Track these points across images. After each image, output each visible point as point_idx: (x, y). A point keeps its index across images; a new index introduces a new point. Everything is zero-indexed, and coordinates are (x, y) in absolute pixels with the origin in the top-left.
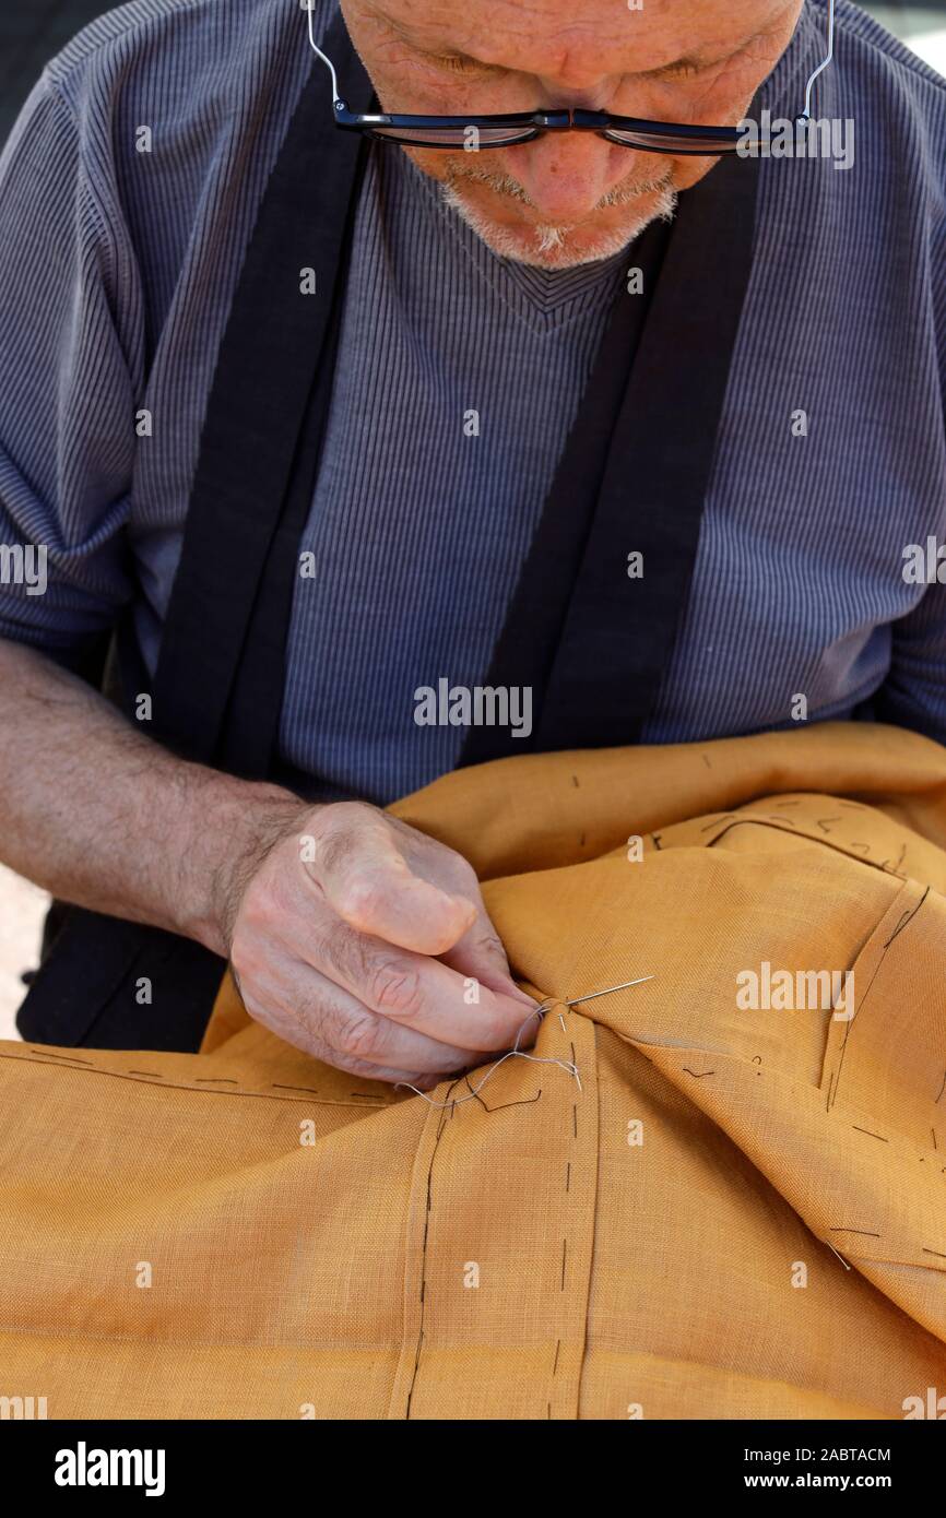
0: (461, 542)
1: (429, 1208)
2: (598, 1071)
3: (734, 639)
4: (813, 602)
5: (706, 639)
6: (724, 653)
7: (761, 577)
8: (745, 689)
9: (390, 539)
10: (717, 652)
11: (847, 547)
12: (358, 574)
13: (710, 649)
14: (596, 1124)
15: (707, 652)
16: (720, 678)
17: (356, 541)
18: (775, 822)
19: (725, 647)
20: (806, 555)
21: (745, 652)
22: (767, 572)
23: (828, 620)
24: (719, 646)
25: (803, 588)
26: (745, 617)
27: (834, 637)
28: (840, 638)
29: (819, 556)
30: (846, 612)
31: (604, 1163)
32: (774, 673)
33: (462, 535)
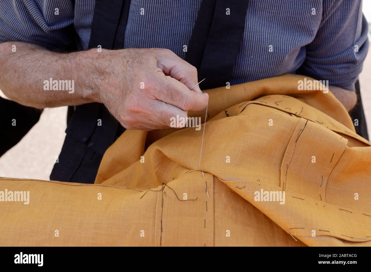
0: (175, 28)
1: (162, 231)
2: (214, 190)
3: (259, 53)
4: (282, 40)
5: (250, 54)
6: (256, 58)
7: (266, 33)
8: (263, 69)
9: (153, 27)
10: (254, 58)
11: (293, 23)
12: (143, 38)
13: (252, 57)
14: (213, 207)
15: (251, 58)
16: (255, 66)
17: (142, 27)
18: (261, 103)
19: (256, 56)
20: (280, 26)
21: (262, 57)
22: (268, 32)
23: (287, 45)
24: (254, 56)
25: (279, 36)
26: (262, 46)
27: (289, 51)
28: (291, 51)
29: (284, 26)
30: (293, 43)
31: (216, 219)
32: (272, 64)
33: (175, 26)
